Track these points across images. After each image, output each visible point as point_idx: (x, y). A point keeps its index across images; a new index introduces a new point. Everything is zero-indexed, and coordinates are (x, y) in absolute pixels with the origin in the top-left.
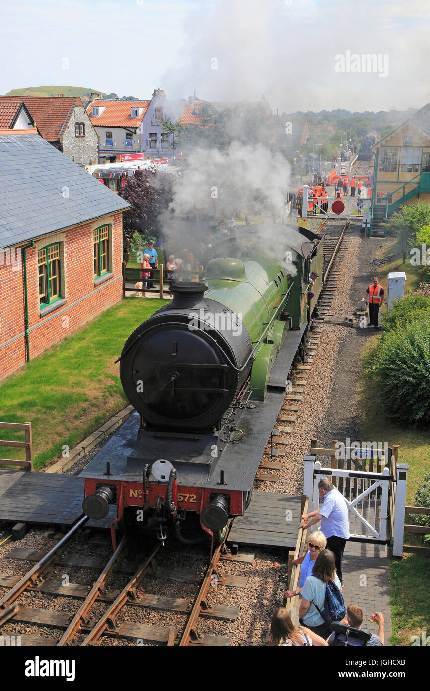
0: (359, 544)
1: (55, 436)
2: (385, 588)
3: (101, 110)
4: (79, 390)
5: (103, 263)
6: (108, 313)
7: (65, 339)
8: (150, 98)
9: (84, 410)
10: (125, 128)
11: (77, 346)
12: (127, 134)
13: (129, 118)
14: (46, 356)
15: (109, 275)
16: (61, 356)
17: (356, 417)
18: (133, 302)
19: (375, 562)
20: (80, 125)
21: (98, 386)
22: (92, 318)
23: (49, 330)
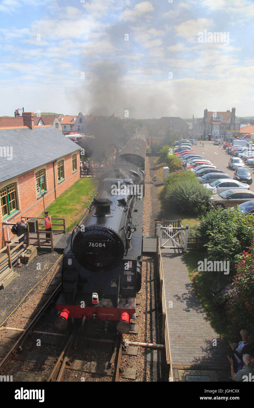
0: (173, 249)
1: (70, 222)
2: (184, 262)
3: (62, 119)
4: (74, 207)
5: (75, 166)
6: (77, 182)
7: (66, 191)
8: (78, 115)
9: (77, 213)
10: (70, 124)
11: (69, 193)
12: (71, 126)
13: (71, 121)
14: (61, 196)
15: (76, 170)
16: (65, 197)
17: (161, 211)
18: (84, 178)
19: (179, 254)
20: (57, 124)
21: (80, 205)
22: (72, 184)
23: (61, 188)
